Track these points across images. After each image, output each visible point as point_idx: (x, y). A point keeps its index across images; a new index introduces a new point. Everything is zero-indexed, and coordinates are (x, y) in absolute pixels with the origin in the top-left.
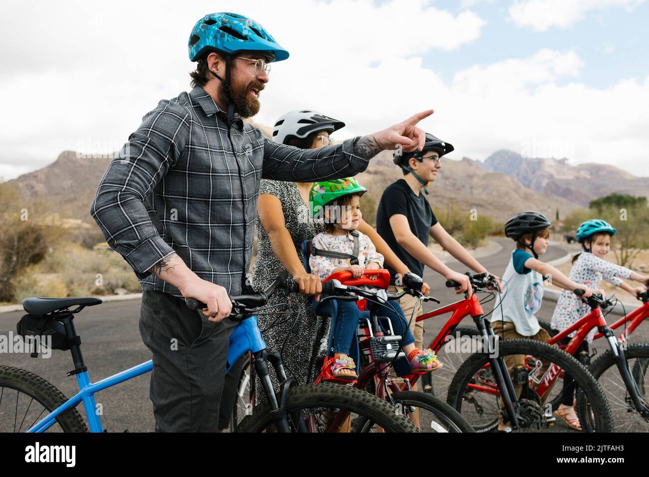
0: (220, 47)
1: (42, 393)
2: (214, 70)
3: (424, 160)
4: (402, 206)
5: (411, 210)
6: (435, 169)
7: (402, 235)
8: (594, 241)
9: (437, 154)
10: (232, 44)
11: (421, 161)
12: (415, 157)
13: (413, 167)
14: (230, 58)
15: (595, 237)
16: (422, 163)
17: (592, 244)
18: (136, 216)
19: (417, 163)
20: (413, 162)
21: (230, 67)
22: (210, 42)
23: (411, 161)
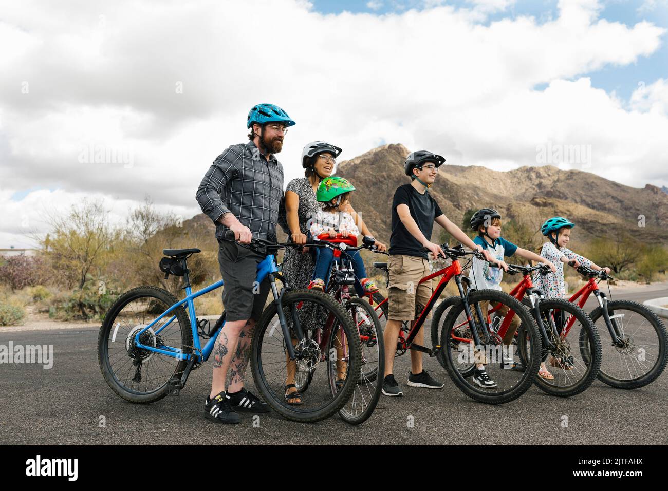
0: (258, 121)
1: (168, 297)
2: (256, 132)
3: (423, 169)
4: (405, 199)
5: (412, 202)
6: (432, 174)
7: (404, 217)
8: (561, 233)
9: (434, 165)
10: (264, 119)
11: (421, 170)
12: (417, 168)
13: (417, 175)
14: (263, 126)
15: (562, 230)
16: (422, 171)
17: (559, 235)
18: (213, 197)
19: (419, 172)
20: (416, 171)
21: (264, 130)
22: (254, 119)
23: (415, 171)
